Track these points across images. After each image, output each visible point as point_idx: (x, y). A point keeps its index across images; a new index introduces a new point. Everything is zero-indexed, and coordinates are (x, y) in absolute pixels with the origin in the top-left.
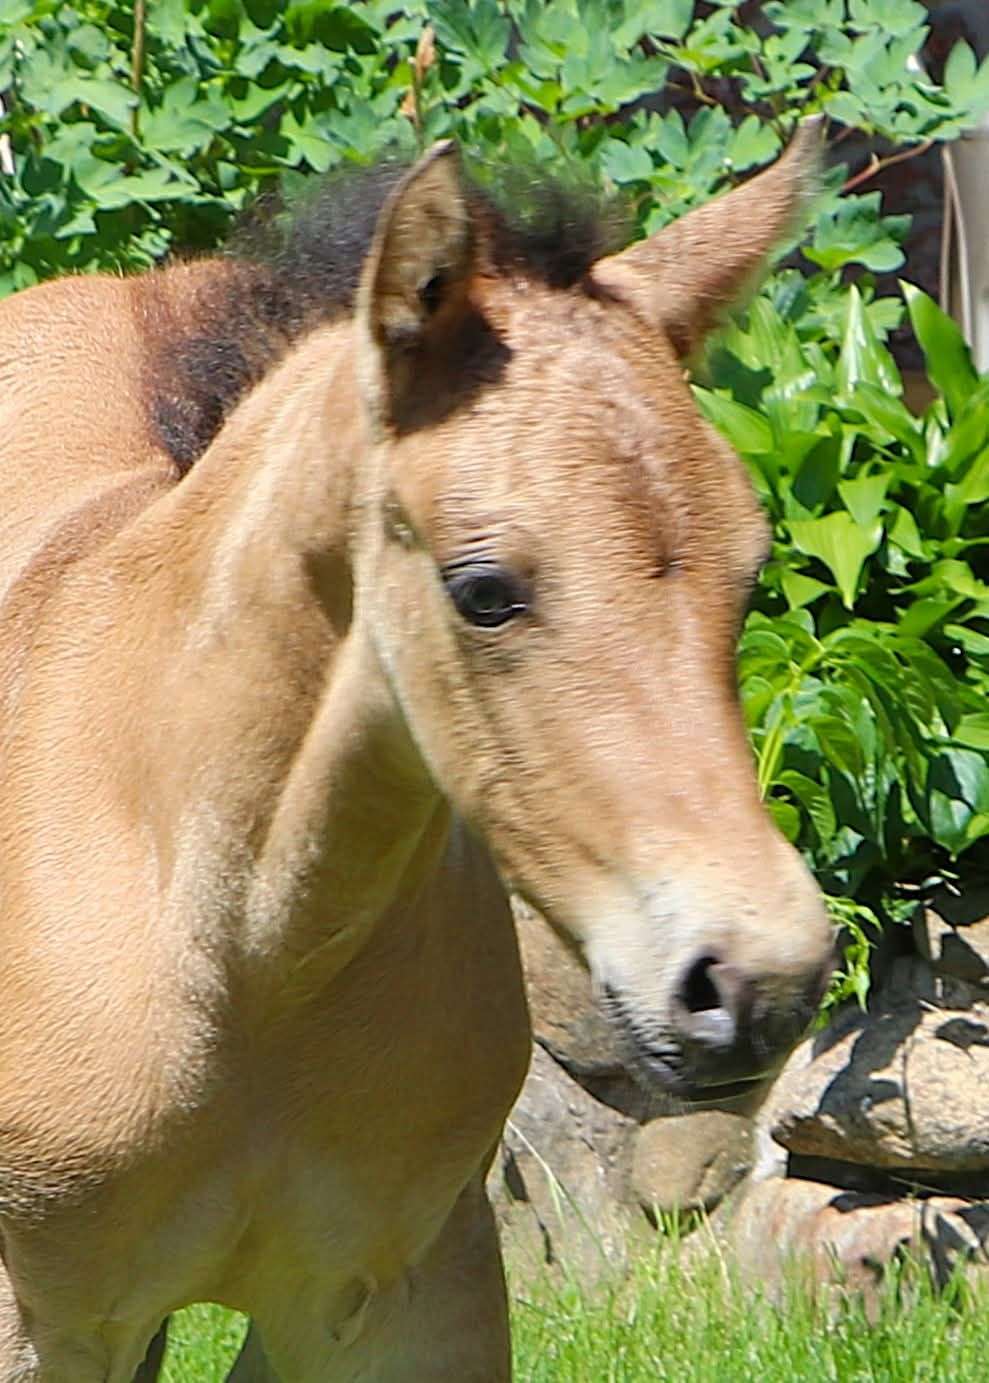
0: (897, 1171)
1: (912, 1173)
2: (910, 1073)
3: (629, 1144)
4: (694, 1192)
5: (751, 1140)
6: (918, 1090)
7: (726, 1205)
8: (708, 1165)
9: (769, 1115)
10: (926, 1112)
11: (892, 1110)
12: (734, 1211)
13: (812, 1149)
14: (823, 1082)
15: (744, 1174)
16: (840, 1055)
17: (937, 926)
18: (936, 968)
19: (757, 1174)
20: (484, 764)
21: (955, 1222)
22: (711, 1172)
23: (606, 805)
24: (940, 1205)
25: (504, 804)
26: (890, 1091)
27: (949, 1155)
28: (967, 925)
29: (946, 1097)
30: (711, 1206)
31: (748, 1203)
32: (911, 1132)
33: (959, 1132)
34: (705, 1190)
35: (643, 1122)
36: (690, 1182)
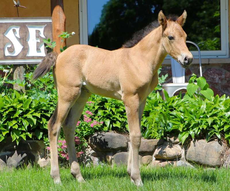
0: (165, 159)
1: (166, 159)
2: (166, 150)
3: (142, 158)
4: (147, 162)
5: (152, 158)
6: (167, 152)
7: (150, 163)
8: (148, 160)
9: (154, 155)
10: (168, 153)
11: (165, 154)
12: (151, 164)
13: (158, 158)
14: (159, 151)
15: (152, 161)
16: (160, 149)
17: (168, 138)
18: (168, 142)
19: (153, 161)
20: (171, 49)
21: (170, 163)
22: (149, 161)
23: (179, 50)
24: (169, 162)
25: (172, 51)
26: (164, 152)
27: (170, 157)
28: (171, 138)
29: (170, 152)
30: (149, 163)
31: (152, 163)
32: (166, 155)
33: (171, 155)
34: (148, 162)
35: (143, 156)
36: (147, 161)
